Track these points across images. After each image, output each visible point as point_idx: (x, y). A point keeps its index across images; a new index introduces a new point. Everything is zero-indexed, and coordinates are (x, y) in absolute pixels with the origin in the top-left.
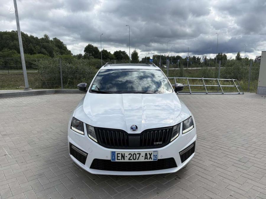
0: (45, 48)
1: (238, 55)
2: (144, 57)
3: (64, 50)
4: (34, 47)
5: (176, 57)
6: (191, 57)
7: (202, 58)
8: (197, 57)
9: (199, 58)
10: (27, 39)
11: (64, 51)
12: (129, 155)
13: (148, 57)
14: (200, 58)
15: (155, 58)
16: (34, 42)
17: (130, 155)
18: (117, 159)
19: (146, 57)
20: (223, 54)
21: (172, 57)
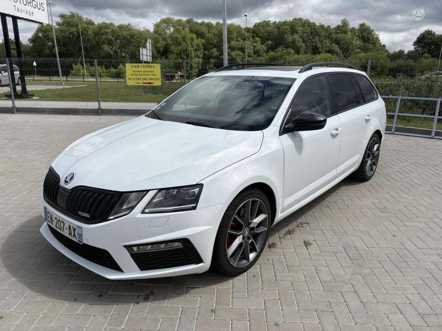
0: (337, 42)
3: (373, 44)
4: (321, 42)
10: (313, 30)
11: (371, 46)
12: (55, 219)
16: (323, 34)
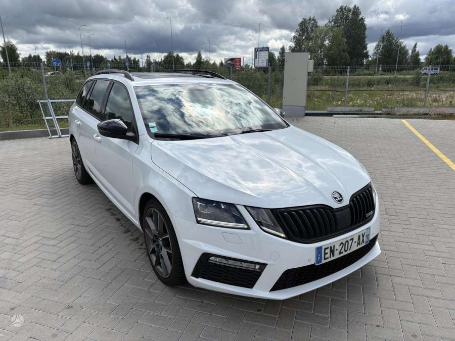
1: (199, 56)
2: (27, 56)
5: (94, 56)
6: (122, 58)
7: (141, 60)
8: (132, 59)
9: (137, 60)
12: (340, 245)
13: (35, 56)
14: (139, 60)
15: (51, 58)
17: (342, 245)
18: (325, 259)
19: (30, 56)
20: (175, 54)
21: (87, 57)
